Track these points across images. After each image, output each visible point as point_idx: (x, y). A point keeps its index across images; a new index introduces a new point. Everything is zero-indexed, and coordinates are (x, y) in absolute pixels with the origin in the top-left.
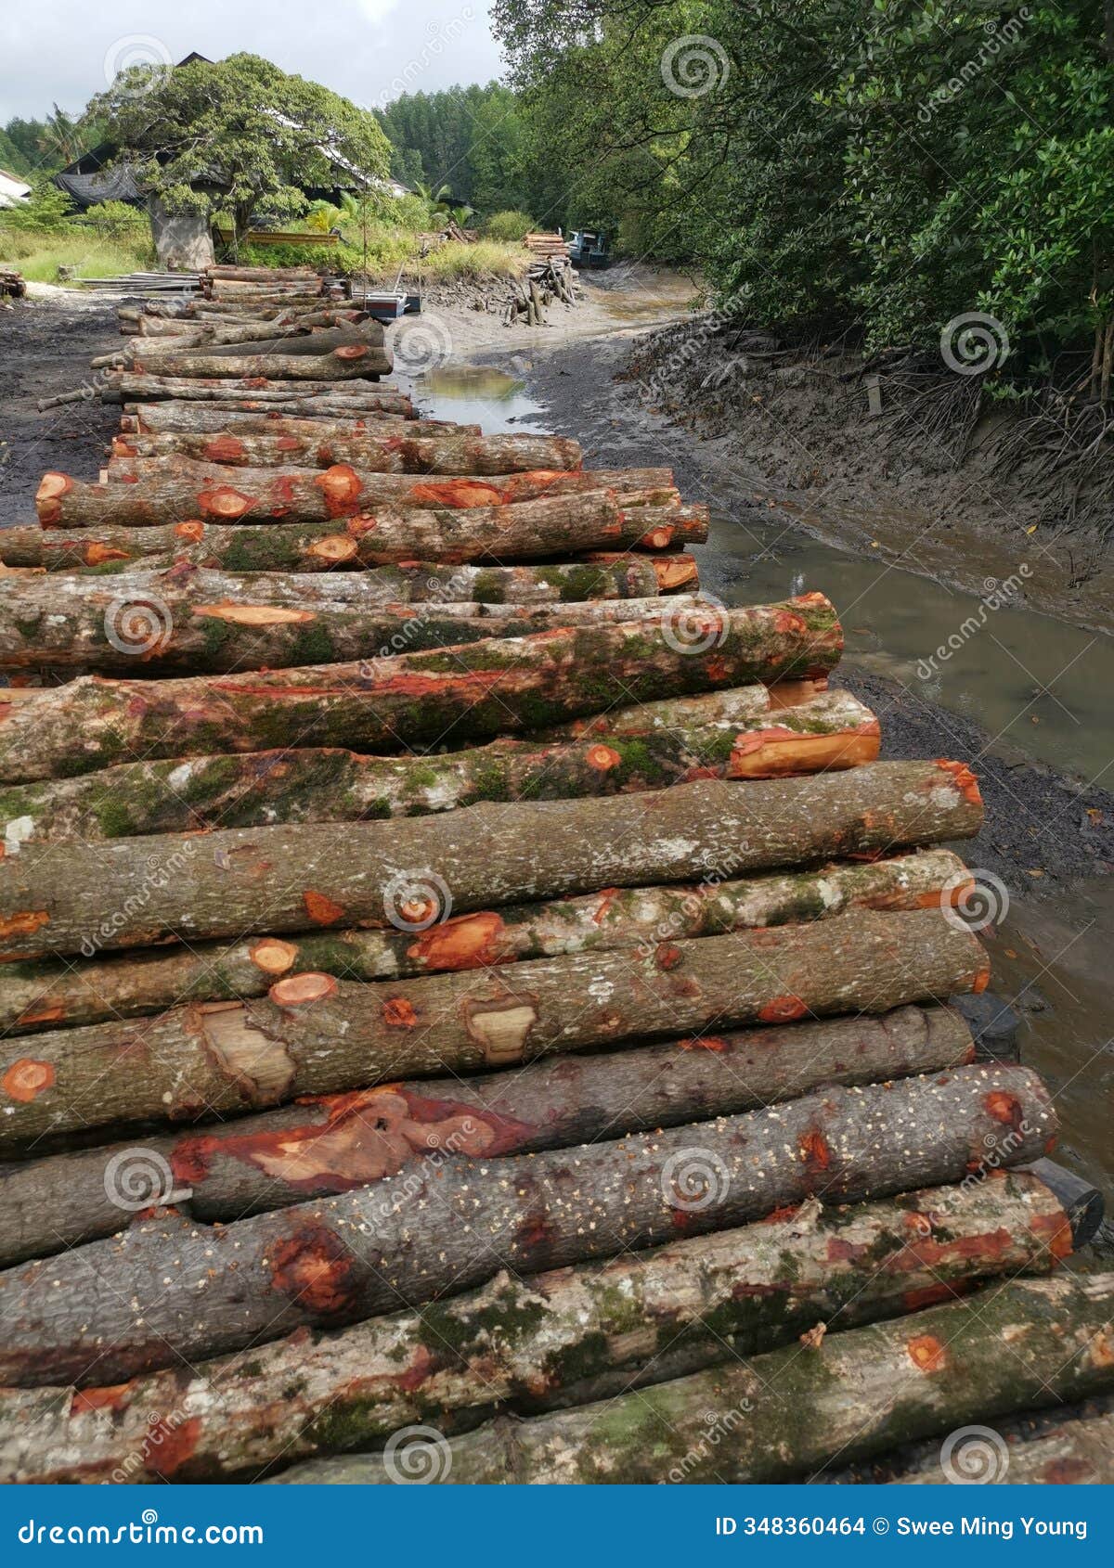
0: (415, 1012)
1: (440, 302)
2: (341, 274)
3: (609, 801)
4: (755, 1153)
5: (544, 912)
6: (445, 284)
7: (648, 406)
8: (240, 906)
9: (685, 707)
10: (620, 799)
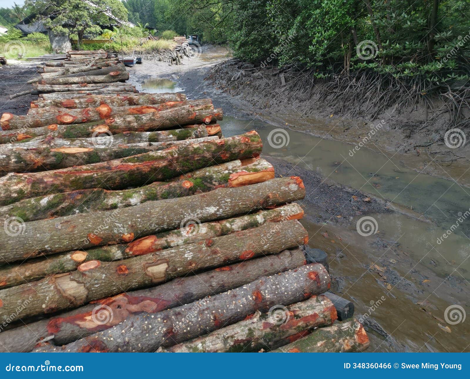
0: (127, 269)
1: (148, 59)
2: (115, 52)
3: (189, 197)
4: (240, 299)
5: (170, 233)
6: (149, 53)
7: (215, 87)
8: (66, 241)
9: (216, 168)
10: (193, 196)
